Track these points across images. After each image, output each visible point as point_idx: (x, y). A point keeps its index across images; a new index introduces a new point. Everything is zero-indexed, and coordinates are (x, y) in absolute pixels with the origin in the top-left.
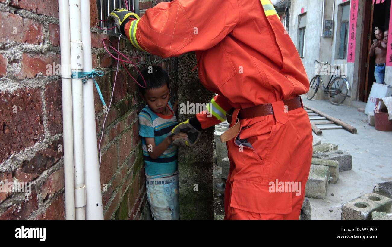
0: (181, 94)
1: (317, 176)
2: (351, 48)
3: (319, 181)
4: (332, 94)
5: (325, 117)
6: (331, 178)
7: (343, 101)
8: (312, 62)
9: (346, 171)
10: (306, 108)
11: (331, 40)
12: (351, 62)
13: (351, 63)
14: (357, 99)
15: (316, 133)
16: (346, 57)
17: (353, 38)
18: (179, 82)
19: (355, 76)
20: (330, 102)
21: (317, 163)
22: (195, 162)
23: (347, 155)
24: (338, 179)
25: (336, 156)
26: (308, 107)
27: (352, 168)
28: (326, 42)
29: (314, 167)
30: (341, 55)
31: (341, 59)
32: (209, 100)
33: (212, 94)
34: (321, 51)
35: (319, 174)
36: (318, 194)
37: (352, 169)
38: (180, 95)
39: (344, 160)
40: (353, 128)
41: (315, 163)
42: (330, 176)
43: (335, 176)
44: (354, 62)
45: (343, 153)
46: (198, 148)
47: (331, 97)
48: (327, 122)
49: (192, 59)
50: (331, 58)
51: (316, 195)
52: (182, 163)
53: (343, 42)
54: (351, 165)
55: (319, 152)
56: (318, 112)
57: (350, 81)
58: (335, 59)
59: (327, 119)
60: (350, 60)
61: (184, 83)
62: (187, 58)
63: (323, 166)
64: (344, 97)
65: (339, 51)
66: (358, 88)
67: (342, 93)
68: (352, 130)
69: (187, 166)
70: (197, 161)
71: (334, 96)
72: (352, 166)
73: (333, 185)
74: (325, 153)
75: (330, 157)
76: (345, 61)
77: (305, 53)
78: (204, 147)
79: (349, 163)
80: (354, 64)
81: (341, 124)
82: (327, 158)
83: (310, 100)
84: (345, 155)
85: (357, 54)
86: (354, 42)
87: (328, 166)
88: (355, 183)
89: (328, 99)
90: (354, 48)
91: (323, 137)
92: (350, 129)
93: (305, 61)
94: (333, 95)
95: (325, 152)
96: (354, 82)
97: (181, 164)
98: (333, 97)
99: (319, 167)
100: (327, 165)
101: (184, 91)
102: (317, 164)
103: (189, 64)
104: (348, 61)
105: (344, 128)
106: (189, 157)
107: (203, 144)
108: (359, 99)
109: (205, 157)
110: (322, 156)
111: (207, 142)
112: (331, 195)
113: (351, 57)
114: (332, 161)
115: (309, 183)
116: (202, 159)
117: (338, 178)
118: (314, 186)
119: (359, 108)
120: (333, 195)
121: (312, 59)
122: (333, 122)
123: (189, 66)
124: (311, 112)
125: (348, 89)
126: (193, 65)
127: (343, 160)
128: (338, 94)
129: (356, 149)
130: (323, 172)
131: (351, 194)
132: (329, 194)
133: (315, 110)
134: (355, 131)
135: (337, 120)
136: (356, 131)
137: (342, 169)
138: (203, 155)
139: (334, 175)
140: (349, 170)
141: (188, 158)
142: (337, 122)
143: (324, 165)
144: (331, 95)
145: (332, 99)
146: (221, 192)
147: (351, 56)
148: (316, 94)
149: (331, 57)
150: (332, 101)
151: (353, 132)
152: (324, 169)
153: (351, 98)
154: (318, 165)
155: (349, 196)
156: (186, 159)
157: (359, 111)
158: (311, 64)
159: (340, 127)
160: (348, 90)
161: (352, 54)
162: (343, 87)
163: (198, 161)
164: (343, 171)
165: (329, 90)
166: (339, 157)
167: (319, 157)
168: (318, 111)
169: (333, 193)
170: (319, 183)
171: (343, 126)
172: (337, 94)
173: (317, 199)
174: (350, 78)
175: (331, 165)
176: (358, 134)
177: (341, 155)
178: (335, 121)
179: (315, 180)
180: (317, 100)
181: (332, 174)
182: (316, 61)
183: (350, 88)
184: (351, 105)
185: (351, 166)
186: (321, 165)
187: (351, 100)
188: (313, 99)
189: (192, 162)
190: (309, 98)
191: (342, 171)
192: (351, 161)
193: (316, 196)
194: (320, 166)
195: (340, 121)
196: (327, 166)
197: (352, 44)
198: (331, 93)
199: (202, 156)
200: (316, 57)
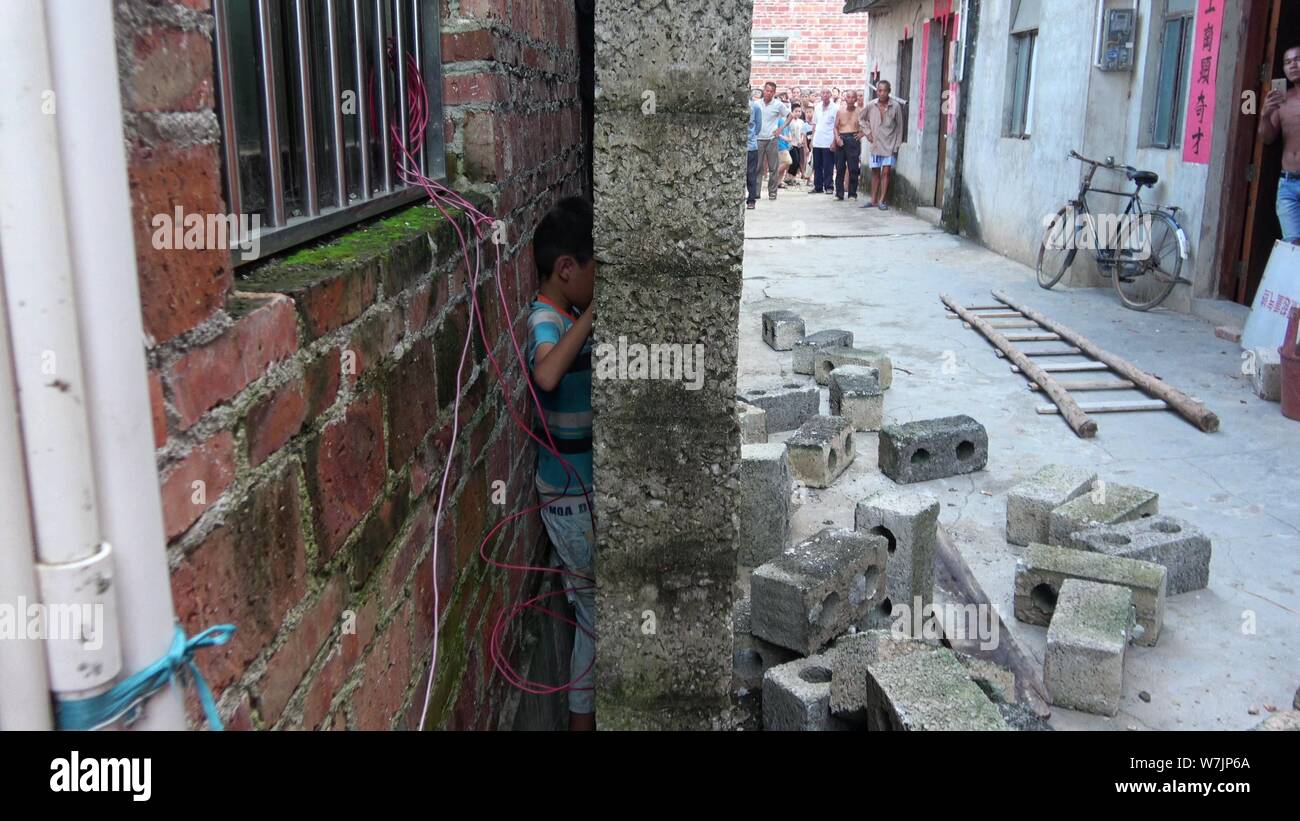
0: (605, 440)
1: (1091, 631)
2: (1198, 114)
3: (1101, 652)
4: (1128, 270)
5: (1103, 362)
6: (1139, 628)
7: (1165, 297)
8: (1060, 156)
9: (1187, 590)
10: (1036, 321)
11: (1128, 78)
12: (1195, 162)
13: (1197, 164)
14: (1211, 290)
15: (1077, 428)
16: (1179, 141)
17: (1206, 78)
18: (597, 395)
19: (1210, 210)
20: (1115, 295)
21: (1090, 573)
22: (659, 693)
23: (1195, 538)
24: (1163, 629)
25: (1157, 543)
26: (1042, 320)
27: (1209, 582)
28: (1110, 86)
29: (1081, 593)
30: (1163, 132)
31: (1162, 147)
32: (714, 463)
33: (728, 441)
34: (1090, 119)
35: (1100, 624)
36: (1096, 698)
37: (1209, 586)
38: (602, 445)
39: (1181, 554)
40: (1205, 413)
41: (1081, 574)
42: (1134, 621)
43: (1153, 621)
44: (1208, 163)
45: (1179, 529)
46: (672, 642)
47: (1121, 279)
48: (1112, 380)
49: (647, 307)
50: (1125, 144)
51: (1085, 699)
52: (608, 696)
53: (1169, 89)
54: (1207, 572)
55: (1094, 522)
56: (1078, 343)
57: (1189, 229)
58: (1140, 146)
59: (1111, 369)
60: (1194, 154)
61: (617, 401)
62: (629, 304)
63: (1110, 586)
64: (1167, 284)
65: (1152, 119)
66: (1217, 254)
67: (1160, 270)
68: (1200, 420)
69: (629, 709)
70: (667, 691)
71: (1132, 278)
72: (1210, 574)
73: (1144, 654)
74: (1113, 526)
75: (1133, 546)
76: (1175, 155)
77: (1034, 121)
78: (697, 640)
79: (1201, 565)
80: (1206, 170)
81: (1162, 393)
82: (1124, 550)
83: (1048, 287)
84: (1187, 537)
85: (1218, 137)
86: (1209, 91)
87: (1130, 586)
88: (1223, 645)
89: (1111, 286)
90: (1207, 115)
91: (1099, 443)
92: (1194, 416)
93: (1034, 150)
94: (1130, 276)
95: (1117, 522)
96: (1204, 231)
97: (608, 702)
98: (1130, 281)
99: (1099, 592)
100: (1125, 581)
101: (617, 431)
102: (1089, 579)
103: (636, 328)
104: (1186, 158)
105: (1172, 408)
106: (636, 674)
107: (689, 630)
108: (1220, 293)
109: (698, 674)
110: (1105, 538)
111: (706, 622)
112: (1140, 696)
113: (1197, 143)
114: (1143, 564)
115: (1065, 659)
116: (688, 682)
117: (1162, 624)
118: (1082, 669)
119: (1221, 325)
120: (1145, 697)
121: (1058, 145)
122: (1132, 384)
123: (637, 334)
124: (1054, 340)
125: (1183, 255)
126: (654, 331)
127: (1178, 557)
128: (1148, 274)
129: (1220, 498)
130: (1112, 613)
131: (1210, 693)
132: (1133, 694)
133: (1068, 333)
134: (1211, 424)
135: (1146, 376)
136: (1217, 423)
137: (1174, 586)
138: (690, 669)
139: (1149, 617)
140: (1199, 588)
141: (632, 681)
142: (1148, 384)
143: (1115, 583)
144: (1122, 275)
145: (1124, 285)
146: (746, 681)
147: (1196, 139)
148: (1069, 269)
149: (1126, 138)
150: (1125, 293)
151: (1204, 428)
152: (1114, 602)
153: (1192, 288)
154: (1092, 583)
155: (1202, 702)
156: (625, 684)
157: (1219, 334)
158: (1052, 162)
159: (1160, 403)
160: (1182, 259)
161: (1199, 135)
162: (1165, 251)
163: (671, 691)
164: (1178, 593)
165: (1116, 258)
166: (1167, 545)
167: (1097, 546)
168: (1081, 340)
169: (1148, 691)
170: (1101, 660)
171: (1167, 402)
172: (1143, 274)
173: (1090, 713)
174: (1190, 218)
175: (1140, 583)
176: (1223, 434)
177: (1173, 538)
178: (1142, 379)
179: (1086, 649)
180: (1072, 289)
181: (1141, 615)
182: (1074, 154)
183: (1190, 254)
184: (1192, 313)
185: (1204, 574)
186: (1102, 582)
187: (1192, 293)
188: (1058, 286)
189: (647, 694)
190: (1047, 280)
191: (1174, 592)
192: (1208, 559)
193: (1085, 705)
194: (1099, 585)
195: (1157, 381)
196: (1123, 585)
197: (1201, 98)
198: (1122, 268)
199: (685, 673)
200: (1071, 139)
